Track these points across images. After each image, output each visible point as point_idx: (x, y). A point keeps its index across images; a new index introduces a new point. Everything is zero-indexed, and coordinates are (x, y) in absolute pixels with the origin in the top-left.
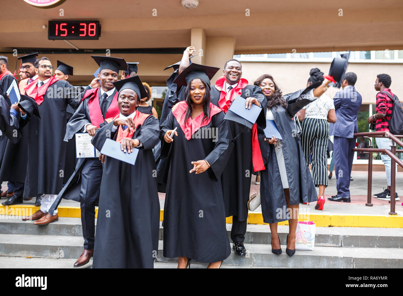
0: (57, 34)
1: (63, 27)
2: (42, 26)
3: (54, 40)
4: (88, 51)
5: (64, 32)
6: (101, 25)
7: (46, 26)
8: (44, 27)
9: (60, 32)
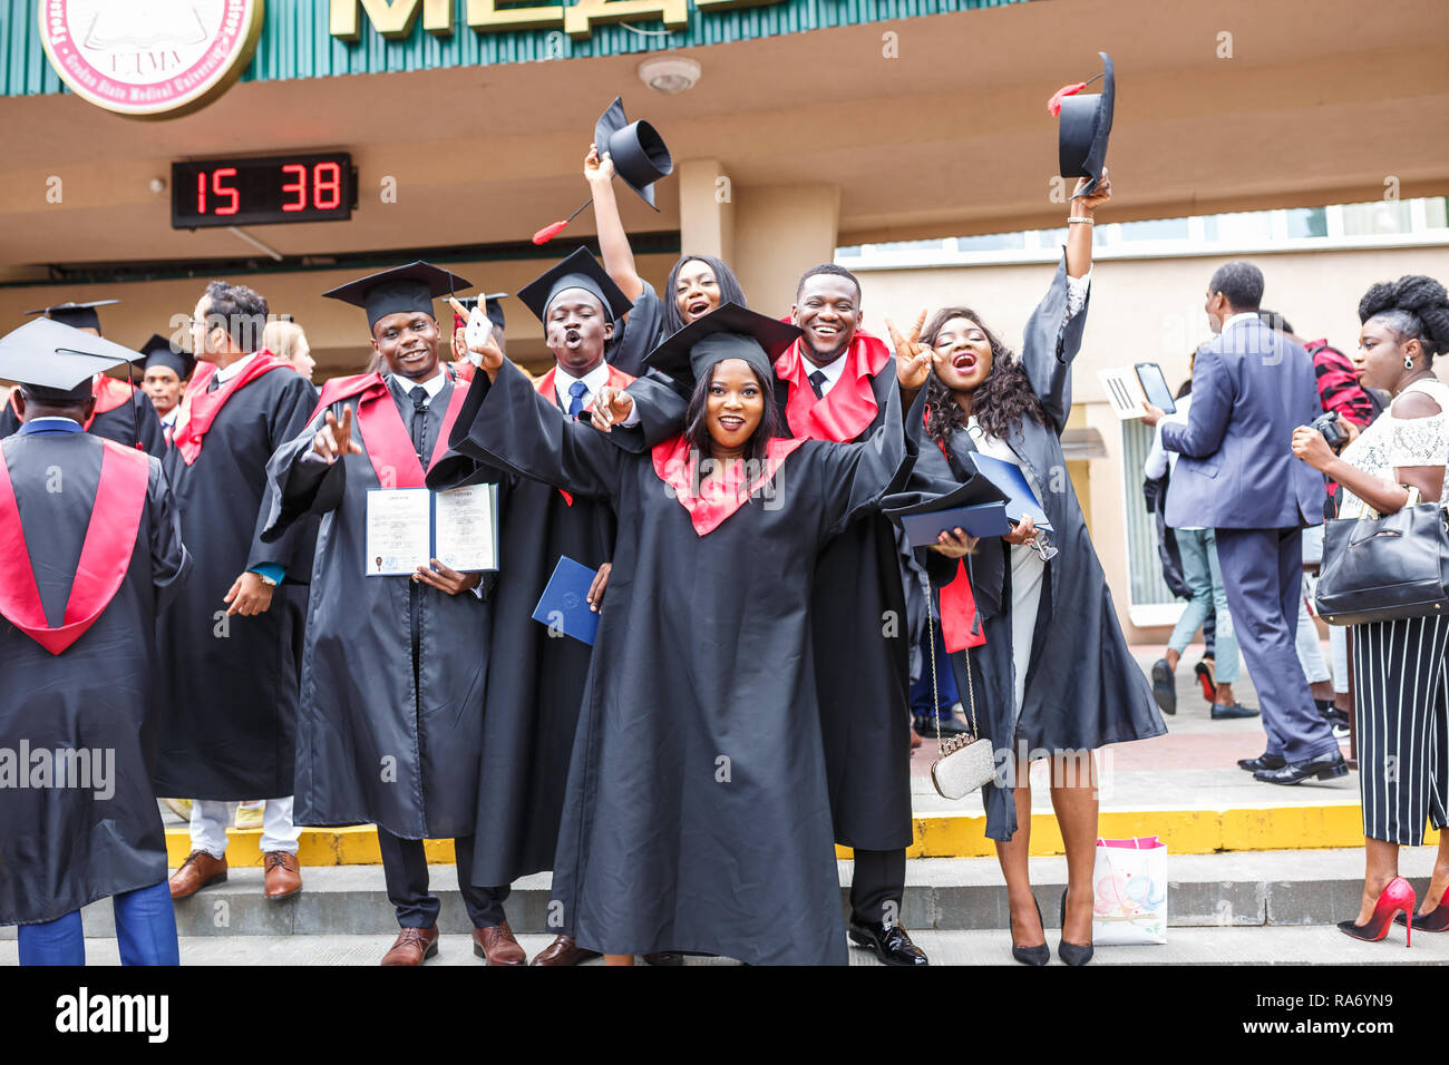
0: (202, 209)
1: (225, 182)
2: (147, 184)
3: (193, 229)
4: (317, 261)
5: (227, 201)
6: (357, 168)
7: (163, 181)
8: (155, 186)
9: (215, 201)
